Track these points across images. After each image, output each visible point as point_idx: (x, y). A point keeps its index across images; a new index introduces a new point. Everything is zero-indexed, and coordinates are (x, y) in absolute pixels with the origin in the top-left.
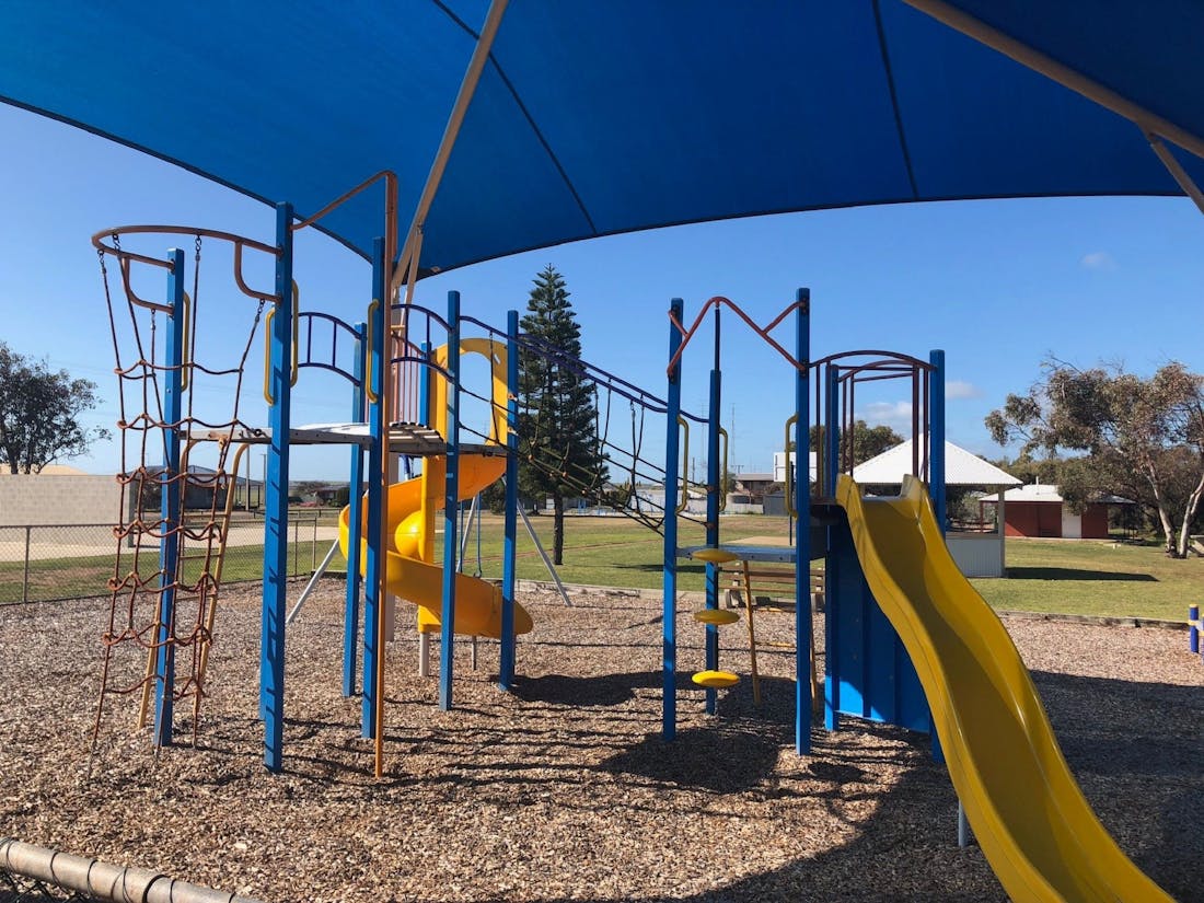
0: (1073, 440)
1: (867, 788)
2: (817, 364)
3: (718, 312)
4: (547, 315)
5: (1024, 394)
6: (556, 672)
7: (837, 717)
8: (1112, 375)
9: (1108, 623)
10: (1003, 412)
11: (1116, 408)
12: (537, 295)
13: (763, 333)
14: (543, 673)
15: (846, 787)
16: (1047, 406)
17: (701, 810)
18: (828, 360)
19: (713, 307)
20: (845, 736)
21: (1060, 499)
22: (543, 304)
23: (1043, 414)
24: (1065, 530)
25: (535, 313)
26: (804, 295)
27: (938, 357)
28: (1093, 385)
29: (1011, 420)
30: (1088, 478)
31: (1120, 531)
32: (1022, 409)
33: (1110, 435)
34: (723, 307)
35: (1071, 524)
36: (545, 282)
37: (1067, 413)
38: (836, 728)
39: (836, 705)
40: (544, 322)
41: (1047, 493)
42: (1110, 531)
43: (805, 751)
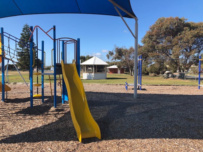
0: (119, 58)
1: (64, 112)
2: (57, 40)
3: (37, 29)
4: (26, 33)
5: (111, 51)
6: (17, 98)
7: (64, 101)
8: (124, 48)
9: (116, 85)
10: (109, 54)
11: (124, 54)
12: (24, 29)
13: (46, 33)
14: (14, 98)
15: (60, 113)
16: (115, 53)
17: (31, 119)
18: (59, 39)
19: (36, 27)
20: (65, 104)
21: (117, 68)
22: (25, 31)
23: (114, 54)
24: (118, 73)
25: (24, 33)
26: (54, 27)
27: (79, 39)
28: (121, 50)
29: (110, 55)
30: (121, 64)
31: (126, 72)
32: (111, 53)
33: (123, 58)
34: (38, 27)
35: (119, 71)
36: (26, 27)
37: (118, 54)
38: (64, 103)
39: (64, 99)
40: (26, 34)
41: (115, 67)
42: (124, 72)
43: (55, 107)
